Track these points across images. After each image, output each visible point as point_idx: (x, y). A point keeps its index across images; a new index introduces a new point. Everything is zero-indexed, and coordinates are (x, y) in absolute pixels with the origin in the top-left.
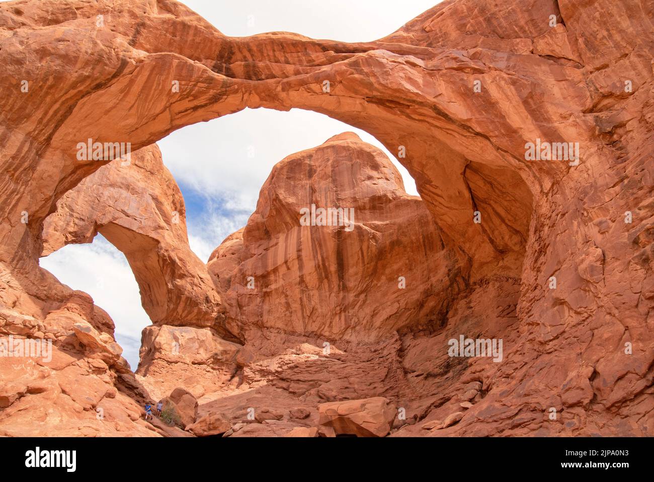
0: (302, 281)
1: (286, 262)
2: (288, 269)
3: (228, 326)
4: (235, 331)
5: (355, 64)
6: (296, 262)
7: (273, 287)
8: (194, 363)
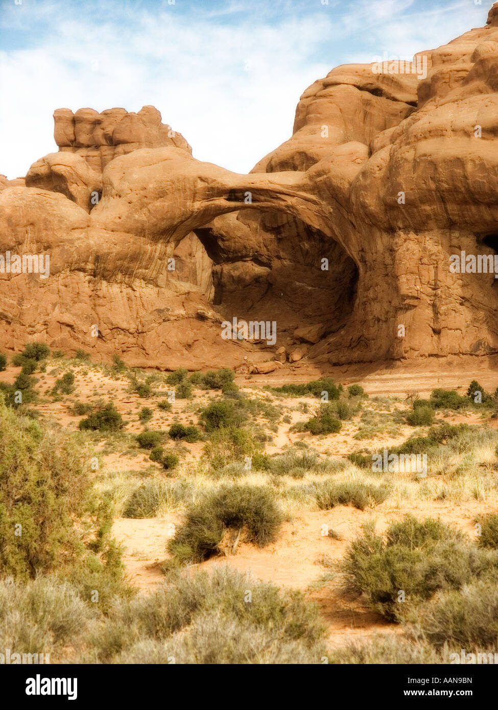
0: (298, 235)
1: (288, 223)
2: (290, 226)
3: (260, 259)
4: (265, 261)
5: (287, 206)
6: (294, 223)
7: (283, 235)
8: (244, 287)
